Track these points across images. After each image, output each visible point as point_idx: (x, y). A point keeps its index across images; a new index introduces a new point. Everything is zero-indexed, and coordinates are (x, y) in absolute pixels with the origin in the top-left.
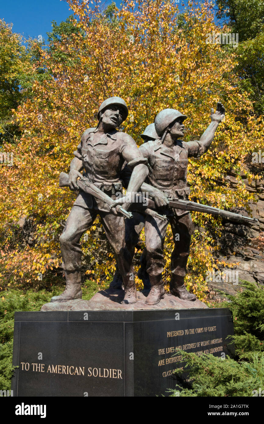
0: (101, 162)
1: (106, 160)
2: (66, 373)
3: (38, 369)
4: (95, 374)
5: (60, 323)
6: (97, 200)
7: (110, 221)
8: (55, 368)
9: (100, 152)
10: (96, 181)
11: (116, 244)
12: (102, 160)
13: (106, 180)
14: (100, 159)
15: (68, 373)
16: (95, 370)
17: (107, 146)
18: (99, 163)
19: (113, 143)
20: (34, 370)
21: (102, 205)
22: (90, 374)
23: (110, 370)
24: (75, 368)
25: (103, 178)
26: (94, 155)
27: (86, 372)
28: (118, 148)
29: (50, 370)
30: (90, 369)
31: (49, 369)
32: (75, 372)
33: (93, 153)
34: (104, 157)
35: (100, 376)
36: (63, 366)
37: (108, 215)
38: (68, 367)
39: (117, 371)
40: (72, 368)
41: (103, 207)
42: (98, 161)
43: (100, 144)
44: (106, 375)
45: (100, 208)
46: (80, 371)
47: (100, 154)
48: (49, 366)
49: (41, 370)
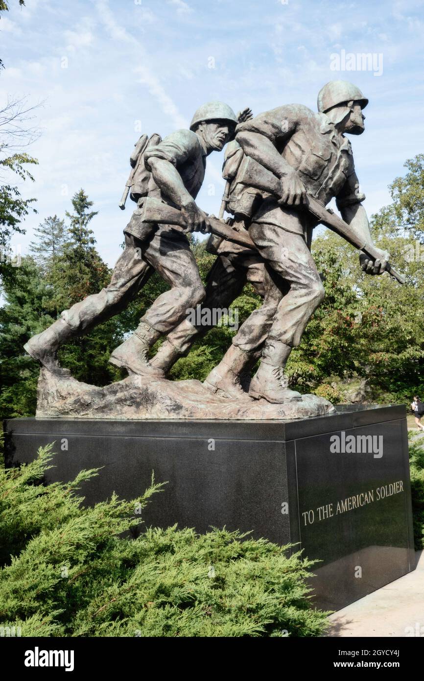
2: (357, 506)
3: (325, 513)
4: (383, 495)
8: (344, 504)
16: (383, 490)
20: (320, 519)
23: (394, 484)
24: (364, 496)
29: (340, 509)
30: (378, 491)
31: (338, 508)
32: (365, 500)
35: (387, 496)
36: (353, 497)
38: (357, 496)
39: (399, 483)
40: (362, 495)
43: (346, 151)
44: (391, 492)
46: (369, 497)
48: (338, 504)
49: (329, 515)
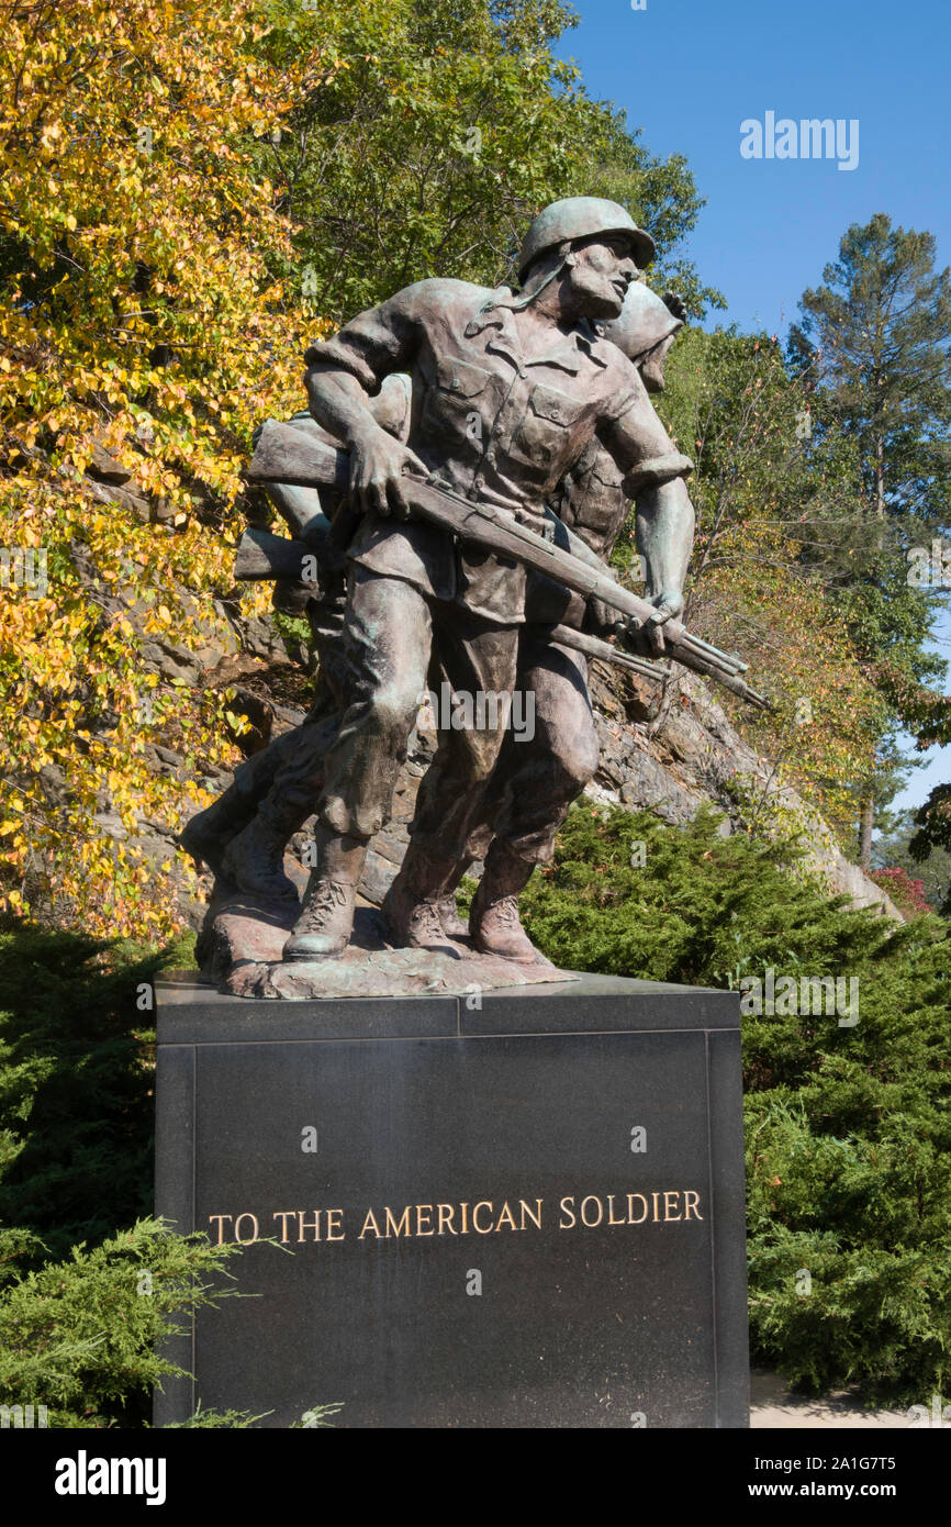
0: (549, 436)
1: (566, 434)
2: (458, 1229)
3: (309, 1231)
4: (592, 1218)
5: (421, 1044)
6: (470, 572)
7: (494, 659)
8: (398, 1218)
9: (554, 398)
10: (484, 499)
11: (486, 742)
12: (553, 427)
13: (528, 504)
14: (546, 422)
15: (464, 1231)
16: (592, 1204)
17: (577, 379)
18: (540, 436)
19: (597, 374)
20: (285, 1241)
21: (483, 593)
22: (567, 1220)
23: (655, 1195)
24: (498, 1209)
25: (522, 494)
26: (520, 400)
27: (552, 1214)
28: (607, 398)
29: (375, 1227)
30: (568, 1204)
31: (370, 1224)
32: (502, 1220)
33: (519, 391)
34: (565, 421)
35: (612, 1222)
36: (440, 1207)
37: (495, 635)
38: (464, 1205)
39: (683, 1196)
40: (484, 1207)
41: (485, 603)
42: (537, 426)
43: (552, 365)
44: (637, 1215)
45: (469, 601)
46: (523, 1215)
47: (554, 405)
48: (370, 1215)
49: (323, 1235)
